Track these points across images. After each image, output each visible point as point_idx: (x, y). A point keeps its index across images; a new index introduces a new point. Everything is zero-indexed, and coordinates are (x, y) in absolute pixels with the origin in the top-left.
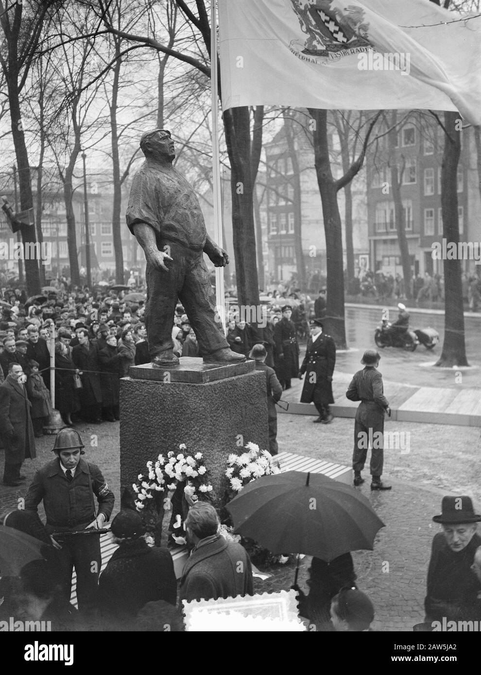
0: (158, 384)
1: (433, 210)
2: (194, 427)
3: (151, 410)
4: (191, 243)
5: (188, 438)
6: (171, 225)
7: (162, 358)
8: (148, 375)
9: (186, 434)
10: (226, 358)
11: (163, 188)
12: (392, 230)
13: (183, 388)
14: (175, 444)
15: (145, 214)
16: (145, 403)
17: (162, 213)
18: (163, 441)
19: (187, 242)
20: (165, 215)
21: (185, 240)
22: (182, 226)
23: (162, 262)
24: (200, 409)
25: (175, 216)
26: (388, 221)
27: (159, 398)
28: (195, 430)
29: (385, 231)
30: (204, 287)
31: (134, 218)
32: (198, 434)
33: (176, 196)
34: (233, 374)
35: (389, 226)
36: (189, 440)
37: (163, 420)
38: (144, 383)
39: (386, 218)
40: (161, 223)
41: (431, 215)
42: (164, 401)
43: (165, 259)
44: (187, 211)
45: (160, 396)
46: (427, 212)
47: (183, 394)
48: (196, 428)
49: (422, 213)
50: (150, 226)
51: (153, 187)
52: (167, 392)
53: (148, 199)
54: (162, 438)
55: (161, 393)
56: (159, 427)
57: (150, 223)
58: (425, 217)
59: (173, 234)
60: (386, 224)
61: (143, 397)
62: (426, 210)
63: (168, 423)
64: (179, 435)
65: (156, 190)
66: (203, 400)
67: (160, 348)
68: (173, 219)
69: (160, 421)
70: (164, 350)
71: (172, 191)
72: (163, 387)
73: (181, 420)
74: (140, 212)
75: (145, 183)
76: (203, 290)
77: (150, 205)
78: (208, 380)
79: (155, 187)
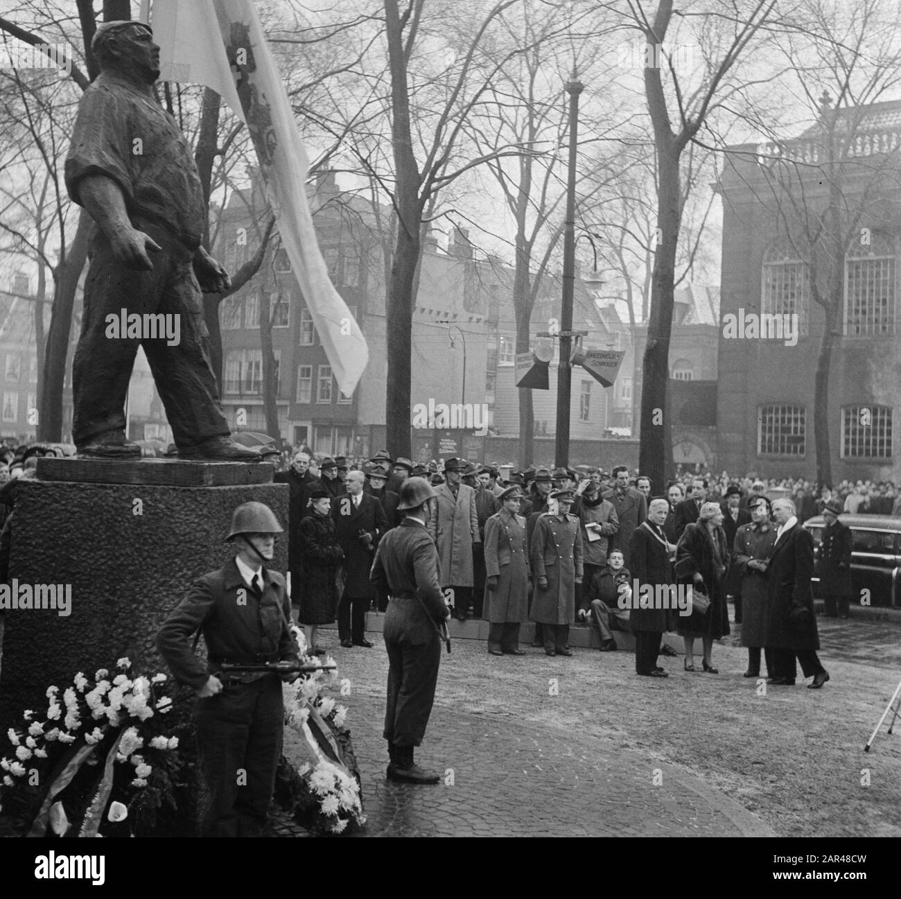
0: (105, 488)
1: (311, 366)
2: (181, 570)
3: (84, 540)
4: (185, 231)
5: (164, 593)
6: (155, 190)
7: (106, 445)
8: (82, 473)
9: (161, 585)
10: (226, 452)
11: (142, 122)
12: (249, 392)
13: (163, 494)
14: (134, 606)
15: (110, 160)
16: (72, 526)
17: (138, 167)
18: (108, 602)
19: (178, 226)
20: (142, 170)
21: (175, 222)
22: (173, 195)
23: (142, 249)
24: (198, 535)
25: (161, 175)
26: (243, 378)
27: (106, 516)
28: (183, 576)
29: (238, 392)
30: (194, 319)
31: (86, 164)
32: (188, 584)
33: (164, 140)
34: (244, 480)
35: (244, 386)
36: (167, 596)
37: (111, 559)
38: (74, 486)
39: (240, 373)
40: (134, 183)
41: (308, 375)
42: (116, 521)
43: (148, 246)
44: (182, 171)
45: (108, 511)
46: (303, 369)
47: (161, 506)
48: (185, 571)
49: (295, 370)
50: (119, 184)
51: (125, 117)
52: (124, 504)
53: (115, 136)
54: (106, 594)
55: (112, 507)
56: (99, 573)
57: (119, 177)
58: (299, 377)
59: (154, 208)
60: (240, 382)
61: (68, 515)
62: (301, 366)
63: (121, 565)
64: (145, 587)
65: (128, 122)
66: (206, 517)
67: (102, 426)
68: (157, 179)
69: (103, 561)
70: (110, 430)
71: (158, 130)
72: (117, 494)
73: (153, 558)
74: (100, 156)
75: (110, 107)
76: (193, 324)
77: (118, 147)
78: (211, 482)
79: (128, 117)
